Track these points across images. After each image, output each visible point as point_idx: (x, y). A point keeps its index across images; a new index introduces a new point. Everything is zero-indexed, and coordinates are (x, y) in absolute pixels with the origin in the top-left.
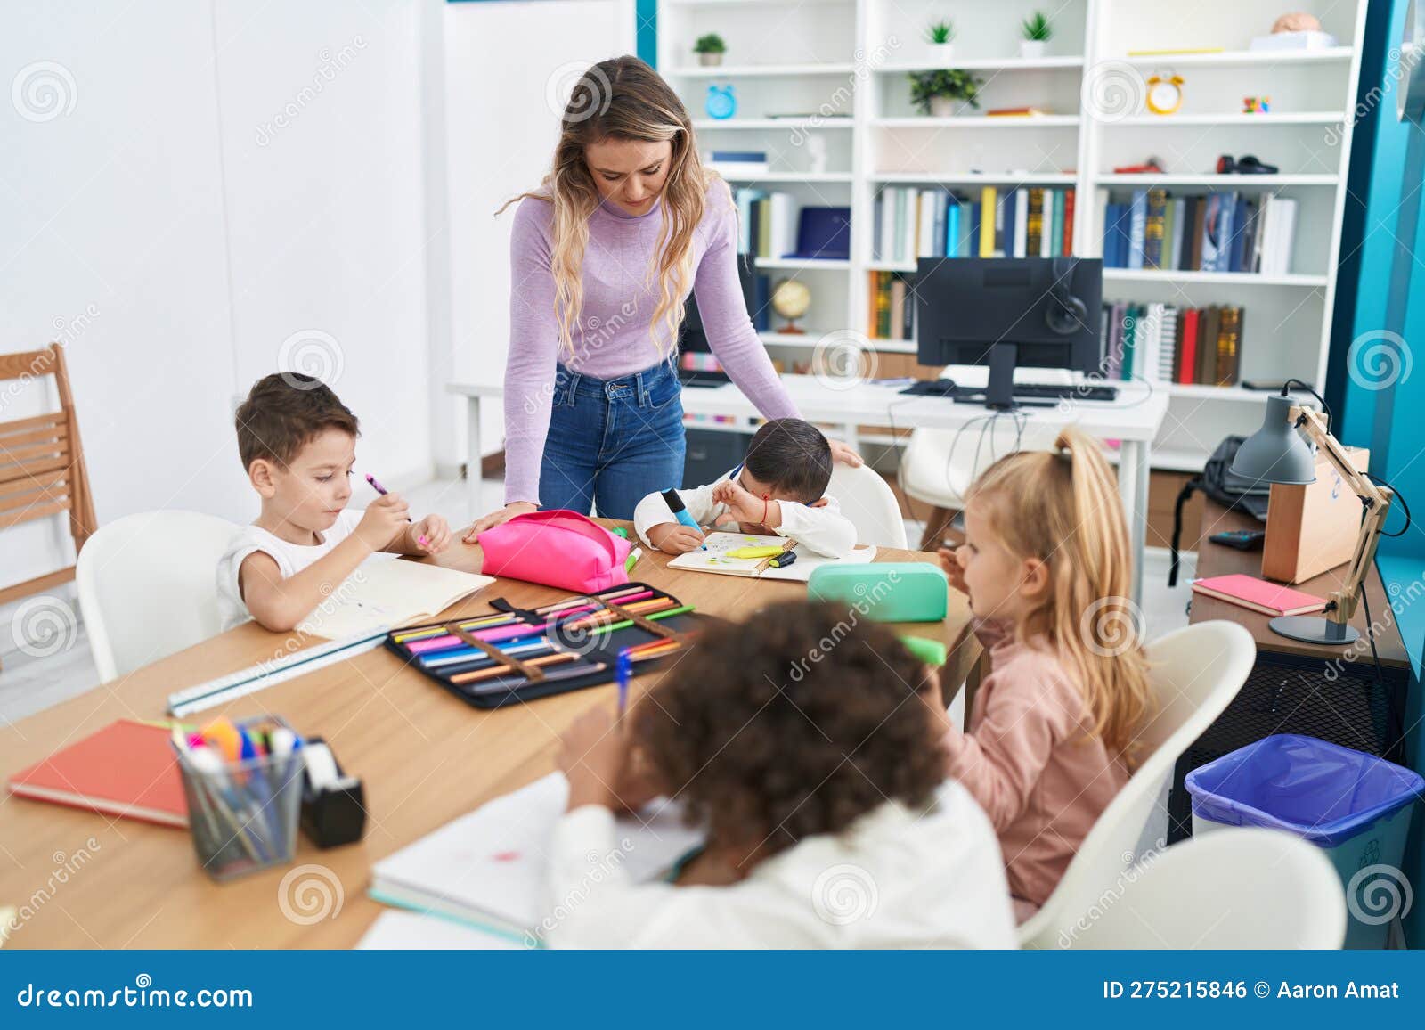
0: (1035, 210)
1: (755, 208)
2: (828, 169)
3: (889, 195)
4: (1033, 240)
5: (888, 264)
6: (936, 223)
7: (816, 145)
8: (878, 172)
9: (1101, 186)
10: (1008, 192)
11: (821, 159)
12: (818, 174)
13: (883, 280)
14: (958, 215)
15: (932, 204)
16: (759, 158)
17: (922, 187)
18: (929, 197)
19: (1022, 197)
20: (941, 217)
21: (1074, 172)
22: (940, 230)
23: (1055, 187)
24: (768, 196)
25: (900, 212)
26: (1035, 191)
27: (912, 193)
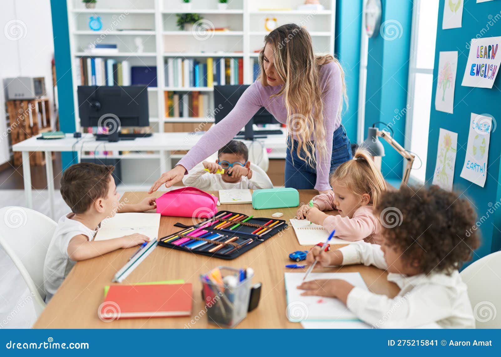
0: (227, 66)
1: (115, 67)
2: (144, 51)
3: (170, 62)
4: (228, 78)
5: (172, 88)
6: (190, 72)
7: (139, 41)
8: (165, 52)
9: (251, 57)
10: (217, 60)
11: (141, 47)
12: (140, 53)
13: (170, 94)
14: (199, 69)
15: (188, 64)
16: (114, 47)
17: (183, 59)
18: (187, 62)
19: (223, 62)
20: (192, 69)
21: (242, 52)
22: (192, 75)
23: (235, 58)
24: (121, 63)
25: (175, 68)
26: (227, 59)
27: (180, 61)
